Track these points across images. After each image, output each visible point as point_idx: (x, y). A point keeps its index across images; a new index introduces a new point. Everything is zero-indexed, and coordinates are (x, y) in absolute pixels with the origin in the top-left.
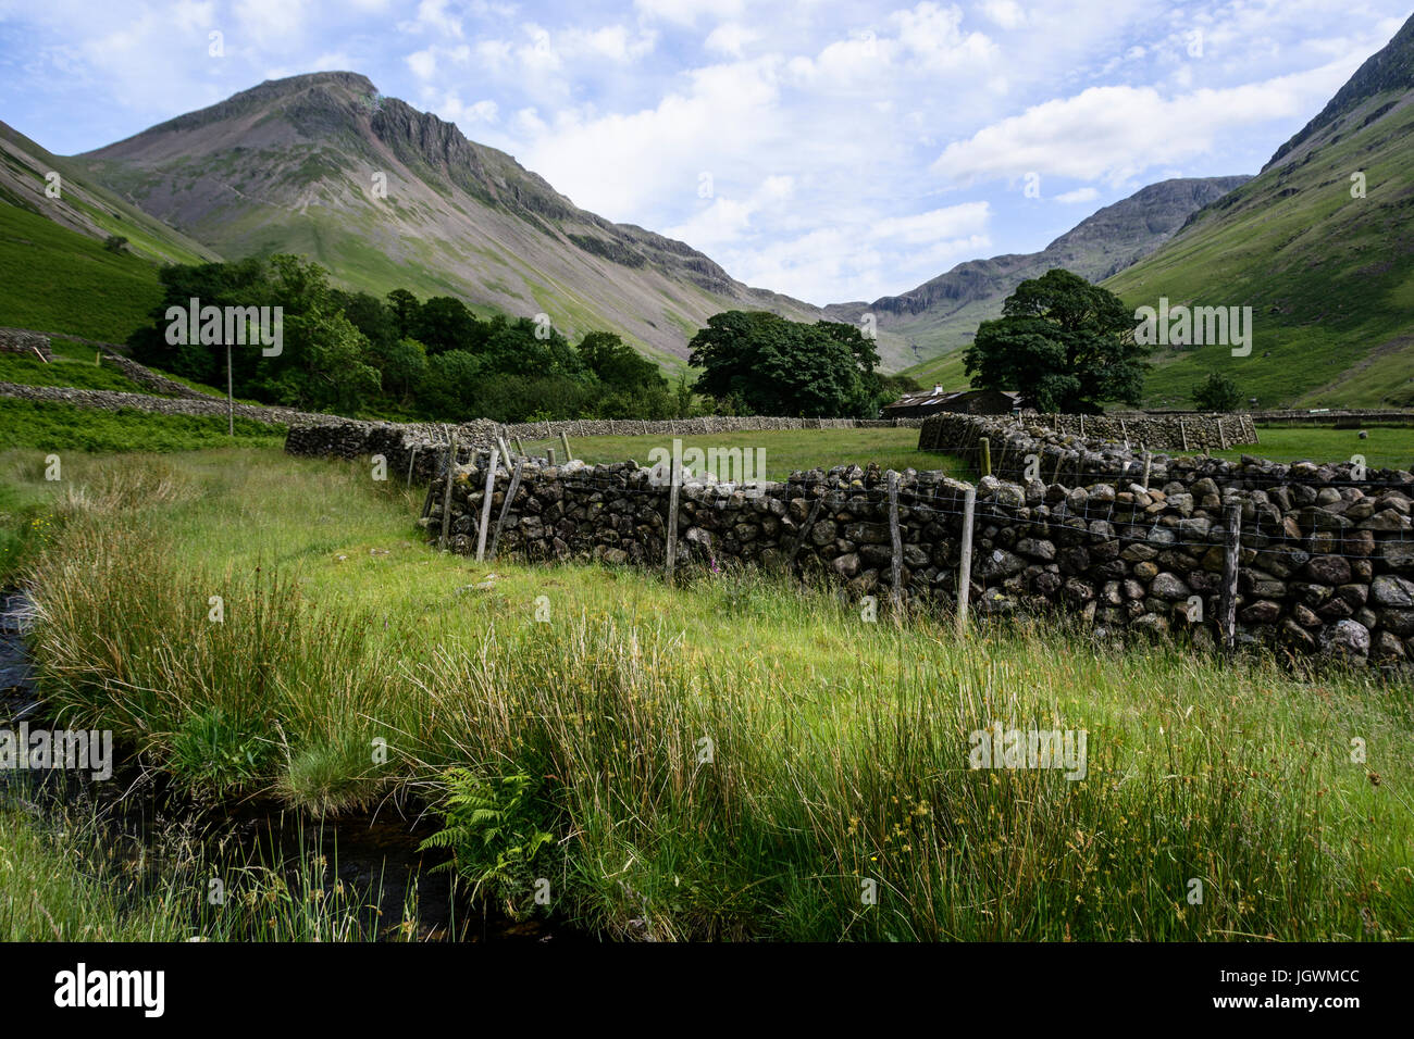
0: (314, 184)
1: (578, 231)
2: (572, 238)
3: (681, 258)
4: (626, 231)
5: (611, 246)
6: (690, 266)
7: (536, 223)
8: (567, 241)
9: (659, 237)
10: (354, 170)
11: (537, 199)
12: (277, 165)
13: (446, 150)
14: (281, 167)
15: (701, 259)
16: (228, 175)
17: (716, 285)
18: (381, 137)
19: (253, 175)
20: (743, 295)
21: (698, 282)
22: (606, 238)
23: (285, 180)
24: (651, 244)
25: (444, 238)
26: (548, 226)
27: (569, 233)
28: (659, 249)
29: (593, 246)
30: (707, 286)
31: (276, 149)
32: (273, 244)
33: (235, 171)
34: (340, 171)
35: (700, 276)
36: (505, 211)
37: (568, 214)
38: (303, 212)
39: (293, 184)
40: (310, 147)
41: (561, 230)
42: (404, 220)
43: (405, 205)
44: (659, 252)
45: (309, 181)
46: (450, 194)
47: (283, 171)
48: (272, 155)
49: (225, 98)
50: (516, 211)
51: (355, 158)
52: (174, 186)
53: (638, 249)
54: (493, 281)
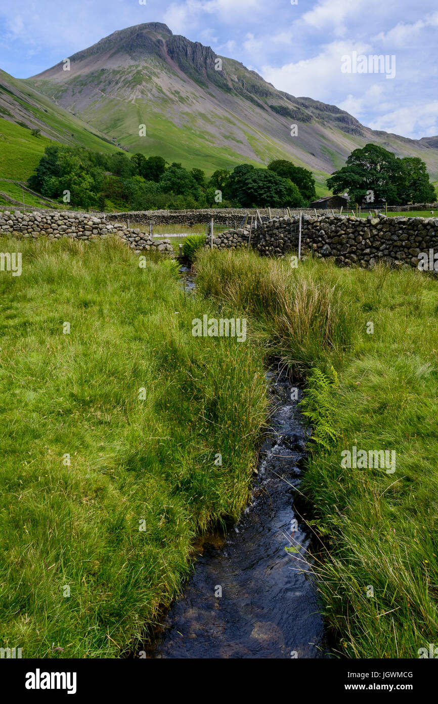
0: (139, 86)
1: (276, 103)
2: (272, 107)
3: (334, 115)
4: (303, 101)
5: (293, 111)
6: (339, 119)
7: (252, 100)
8: (269, 110)
9: (321, 104)
10: (158, 78)
11: (253, 86)
12: (121, 77)
13: (205, 63)
14: (123, 79)
15: (344, 115)
16: (98, 84)
17: (352, 130)
18: (172, 58)
19: (110, 83)
20: (368, 135)
21: (342, 128)
22: (291, 106)
23: (125, 85)
24: (317, 108)
25: (203, 111)
26: (259, 101)
27: (270, 104)
28: (321, 110)
29: (283, 112)
30: (347, 130)
31: (121, 69)
32: (118, 120)
33: (101, 82)
34: (151, 79)
35: (344, 125)
36: (236, 95)
37: (270, 94)
38: (133, 102)
39: (128, 87)
40: (137, 66)
41: (266, 103)
42: (182, 103)
43: (183, 95)
44: (321, 113)
45: (136, 85)
46: (207, 87)
47: (124, 80)
48: (118, 72)
49: (96, 42)
50: (242, 94)
51: (159, 71)
52: (73, 92)
53: (308, 112)
54: (228, 134)
